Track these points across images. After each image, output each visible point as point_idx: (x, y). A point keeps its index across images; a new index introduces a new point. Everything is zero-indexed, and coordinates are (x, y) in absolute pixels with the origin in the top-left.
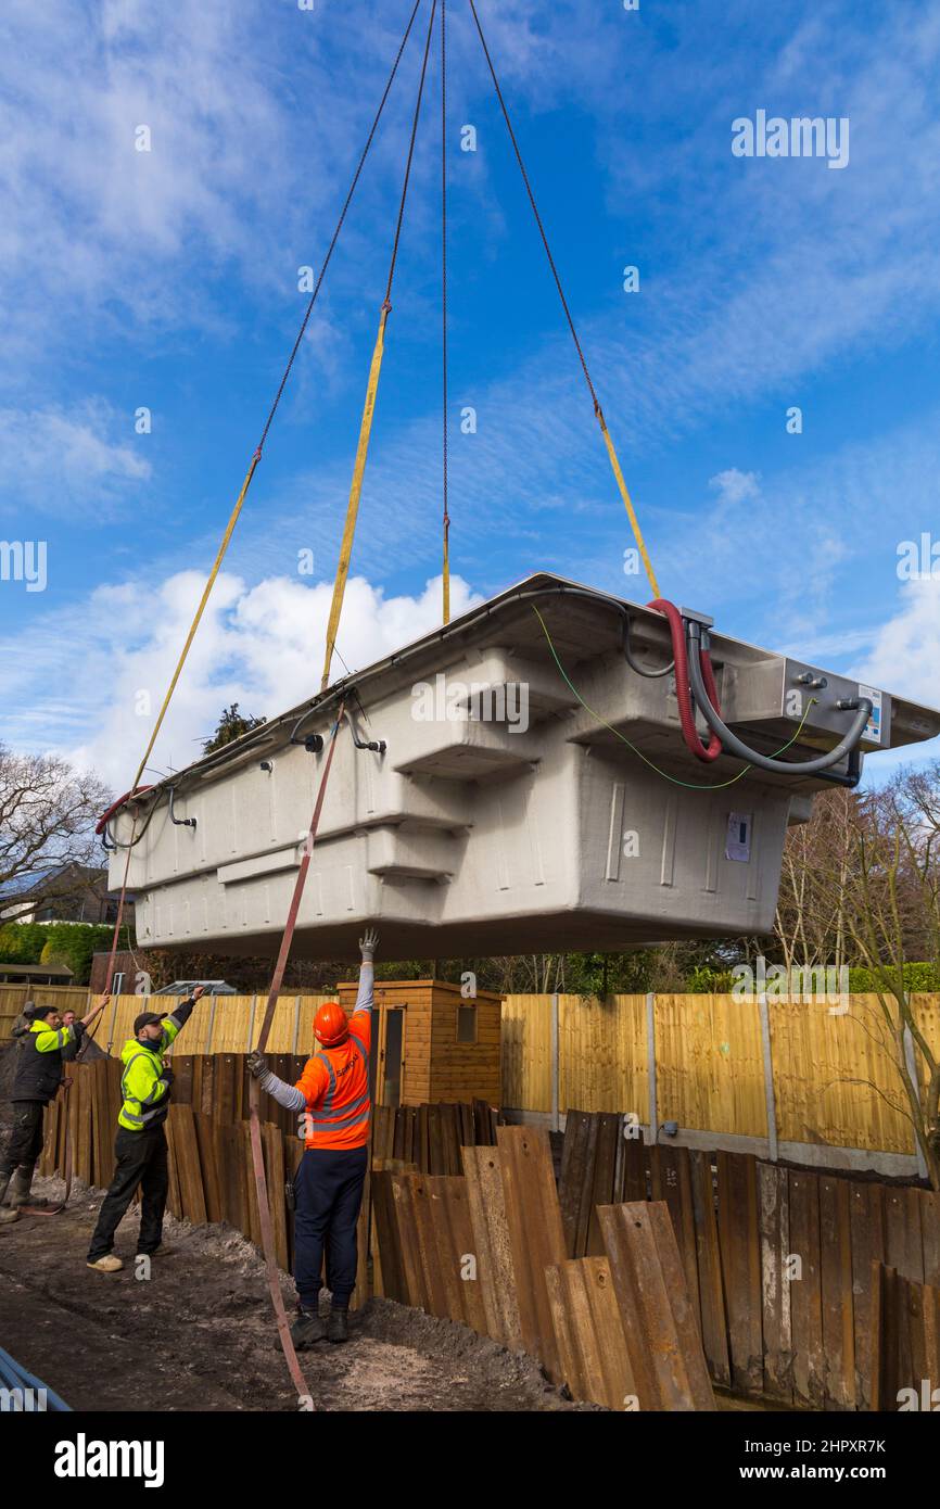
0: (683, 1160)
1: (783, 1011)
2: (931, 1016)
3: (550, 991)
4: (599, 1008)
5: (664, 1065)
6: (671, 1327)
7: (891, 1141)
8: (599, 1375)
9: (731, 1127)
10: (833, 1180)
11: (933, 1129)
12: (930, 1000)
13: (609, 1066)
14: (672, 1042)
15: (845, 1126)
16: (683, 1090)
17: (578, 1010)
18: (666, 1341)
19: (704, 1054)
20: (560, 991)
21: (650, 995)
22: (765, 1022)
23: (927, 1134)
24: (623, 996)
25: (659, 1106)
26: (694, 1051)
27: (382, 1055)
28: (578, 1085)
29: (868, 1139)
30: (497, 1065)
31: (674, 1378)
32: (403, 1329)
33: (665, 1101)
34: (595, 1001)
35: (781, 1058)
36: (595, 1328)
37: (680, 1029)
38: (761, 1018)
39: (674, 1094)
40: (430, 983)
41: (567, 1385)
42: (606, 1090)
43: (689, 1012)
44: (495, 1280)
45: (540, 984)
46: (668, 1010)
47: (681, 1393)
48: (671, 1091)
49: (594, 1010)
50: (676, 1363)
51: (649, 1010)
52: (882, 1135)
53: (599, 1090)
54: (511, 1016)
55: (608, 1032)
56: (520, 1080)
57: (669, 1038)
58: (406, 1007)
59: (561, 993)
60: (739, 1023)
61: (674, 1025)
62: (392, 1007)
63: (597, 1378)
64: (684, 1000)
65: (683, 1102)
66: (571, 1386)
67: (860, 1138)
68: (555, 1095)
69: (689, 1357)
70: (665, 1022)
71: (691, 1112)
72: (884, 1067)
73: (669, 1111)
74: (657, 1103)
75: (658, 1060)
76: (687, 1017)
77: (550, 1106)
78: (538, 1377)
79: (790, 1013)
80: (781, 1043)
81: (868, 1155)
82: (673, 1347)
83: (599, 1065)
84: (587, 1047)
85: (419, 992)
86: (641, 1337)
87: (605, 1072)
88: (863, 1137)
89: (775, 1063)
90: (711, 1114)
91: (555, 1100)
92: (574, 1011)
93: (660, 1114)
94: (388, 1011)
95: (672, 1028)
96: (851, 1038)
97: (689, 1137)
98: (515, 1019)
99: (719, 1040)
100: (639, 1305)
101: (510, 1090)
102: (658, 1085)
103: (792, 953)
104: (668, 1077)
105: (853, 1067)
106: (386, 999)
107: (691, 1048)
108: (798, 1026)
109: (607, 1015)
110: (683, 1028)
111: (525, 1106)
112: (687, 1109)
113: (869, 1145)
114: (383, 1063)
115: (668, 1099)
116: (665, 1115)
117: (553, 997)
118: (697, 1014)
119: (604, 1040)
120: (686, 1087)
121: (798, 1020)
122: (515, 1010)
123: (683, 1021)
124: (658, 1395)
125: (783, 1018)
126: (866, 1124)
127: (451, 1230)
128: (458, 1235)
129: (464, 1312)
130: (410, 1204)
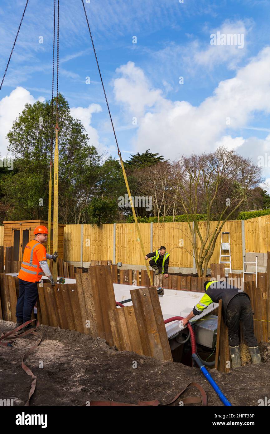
0: (130, 273)
1: (157, 228)
2: (201, 228)
3: (80, 223)
4: (97, 228)
5: (118, 246)
6: (155, 326)
7: (186, 264)
8: (129, 342)
9: (139, 263)
10: (176, 276)
11: (201, 260)
12: (201, 224)
13: (100, 247)
14: (121, 238)
15: (173, 261)
16: (124, 252)
17: (90, 229)
18: (153, 330)
19: (131, 242)
20: (84, 223)
21: (115, 224)
22: (152, 232)
23: (198, 262)
24: (106, 225)
25: (116, 258)
26: (128, 241)
27: (21, 245)
28: (89, 253)
29: (180, 264)
30: (62, 247)
31: (155, 340)
32: (53, 334)
33: (118, 256)
34: (96, 226)
35: (156, 242)
36: (127, 328)
37: (124, 235)
38: (150, 230)
39: (121, 254)
40: (40, 221)
41: (116, 346)
42: (99, 254)
43: (127, 229)
44: (87, 316)
45: (77, 221)
46: (121, 228)
47: (158, 344)
48: (120, 253)
49: (95, 229)
50: (156, 336)
51: (114, 229)
52: (184, 263)
53: (96, 254)
54: (67, 232)
55: (100, 236)
56: (69, 252)
57: (120, 237)
58: (30, 229)
59: (84, 224)
60: (143, 232)
61: (122, 233)
62: (25, 229)
63: (128, 344)
64: (126, 225)
65: (124, 256)
66: (117, 346)
67: (178, 264)
68: (82, 256)
69: (161, 334)
70: (119, 232)
71: (127, 259)
72: (186, 244)
73: (119, 259)
74: (116, 257)
75: (117, 244)
76: (127, 231)
77: (80, 259)
78: (105, 344)
79: (159, 228)
80: (156, 237)
81: (179, 269)
82: (156, 331)
83: (97, 246)
84: (93, 241)
85: (35, 224)
86: (144, 330)
87: (99, 248)
88: (178, 263)
89: (154, 244)
90: (133, 260)
91: (81, 258)
92: (89, 229)
93: (116, 260)
94: (23, 231)
95: (122, 234)
96: (177, 236)
97: (125, 267)
98: (68, 233)
99: (137, 237)
100: (144, 320)
101: (66, 255)
102: (116, 252)
103: (160, 210)
104: (119, 249)
105: (177, 244)
106: (23, 227)
107: (127, 240)
108: (162, 232)
109: (101, 231)
110: (125, 234)
111: (71, 260)
112: (125, 258)
113: (180, 266)
114: (22, 248)
115: (119, 256)
116: (118, 260)
117: (82, 225)
118: (130, 229)
119: (99, 238)
120: (125, 252)
121: (162, 230)
122: (68, 230)
123: (125, 232)
124: (150, 346)
125: (157, 230)
126: (179, 260)
127: (70, 301)
128: (73, 303)
129: (74, 327)
130: (54, 294)
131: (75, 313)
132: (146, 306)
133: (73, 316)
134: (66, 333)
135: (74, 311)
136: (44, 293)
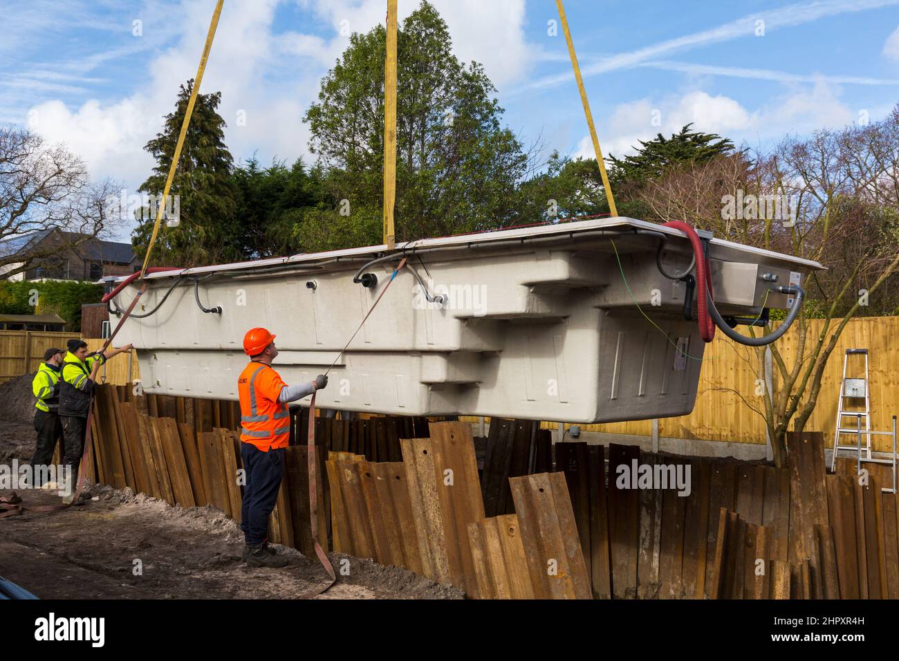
0: (582, 452)
6: (565, 561)
23: (775, 428)
32: (357, 573)
36: (505, 564)
44: (428, 536)
50: (567, 585)
52: (741, 430)
69: (577, 580)
86: (540, 570)
97: (588, 436)
100: (540, 546)
127: (393, 503)
128: (399, 506)
129: (404, 560)
130: (360, 484)
131: (404, 530)
132: (544, 516)
133: (400, 536)
134: (386, 572)
135: (403, 524)
136: (341, 483)
